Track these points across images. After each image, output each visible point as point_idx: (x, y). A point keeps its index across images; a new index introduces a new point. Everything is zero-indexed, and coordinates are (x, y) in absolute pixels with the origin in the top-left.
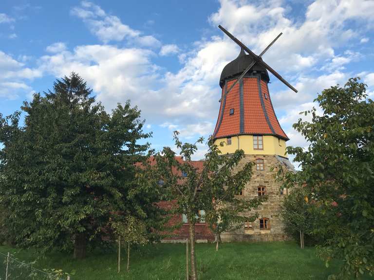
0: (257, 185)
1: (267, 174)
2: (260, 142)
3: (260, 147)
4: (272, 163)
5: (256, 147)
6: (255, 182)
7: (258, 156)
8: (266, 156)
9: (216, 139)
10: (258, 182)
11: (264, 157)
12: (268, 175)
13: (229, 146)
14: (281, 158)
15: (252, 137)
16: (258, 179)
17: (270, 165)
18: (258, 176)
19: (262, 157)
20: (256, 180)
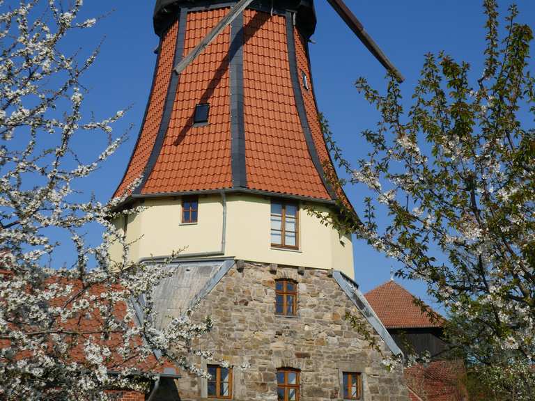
0: (277, 363)
1: (307, 328)
2: (290, 227)
3: (290, 241)
4: (321, 296)
5: (278, 241)
6: (270, 353)
7: (283, 270)
8: (306, 272)
9: (142, 201)
10: (278, 353)
11: (301, 273)
12: (308, 333)
13: (190, 228)
14: (345, 281)
15: (266, 207)
16: (278, 345)
17: (315, 301)
18: (279, 334)
19: (293, 274)
20: (272, 346)
